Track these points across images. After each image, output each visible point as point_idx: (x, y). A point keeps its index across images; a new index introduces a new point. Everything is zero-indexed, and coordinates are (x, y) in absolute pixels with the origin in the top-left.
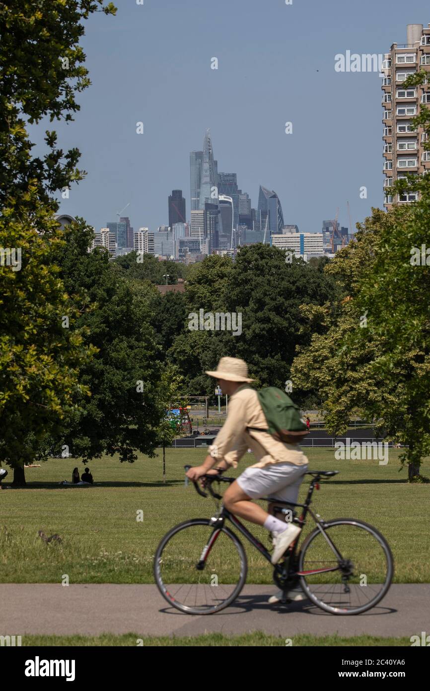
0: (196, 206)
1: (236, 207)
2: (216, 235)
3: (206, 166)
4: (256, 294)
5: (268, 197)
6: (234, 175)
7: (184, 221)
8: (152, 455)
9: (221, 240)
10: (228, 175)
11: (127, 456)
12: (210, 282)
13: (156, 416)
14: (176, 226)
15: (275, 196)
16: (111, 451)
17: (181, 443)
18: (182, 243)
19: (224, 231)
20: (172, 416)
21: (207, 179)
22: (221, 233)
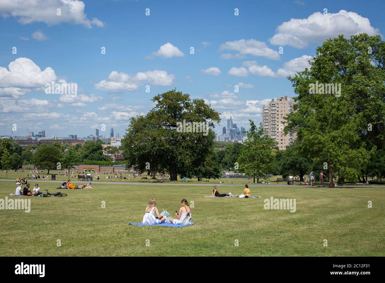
0: (228, 130)
1: (236, 131)
2: (232, 136)
3: (230, 122)
4: (237, 152)
5: (243, 129)
6: (236, 124)
7: (226, 133)
8: (218, 179)
9: (233, 137)
10: (235, 124)
11: (215, 178)
12: (229, 149)
13: (219, 172)
14: (224, 134)
15: (244, 129)
16: (212, 178)
17: (223, 177)
18: (225, 138)
19: (234, 135)
20: (222, 173)
21: (231, 125)
22: (233, 136)
